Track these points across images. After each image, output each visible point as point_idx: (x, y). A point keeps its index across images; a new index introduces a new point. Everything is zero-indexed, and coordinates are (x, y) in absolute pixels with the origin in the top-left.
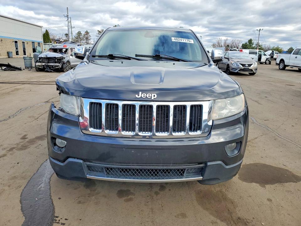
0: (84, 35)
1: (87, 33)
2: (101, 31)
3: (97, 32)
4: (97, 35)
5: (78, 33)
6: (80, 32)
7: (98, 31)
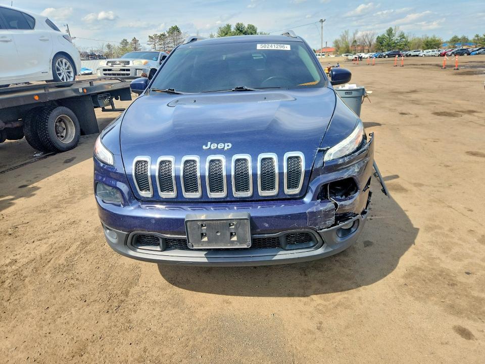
0: (132, 44)
1: (135, 40)
2: (153, 37)
4: (149, 43)
6: (126, 40)
7: (149, 37)
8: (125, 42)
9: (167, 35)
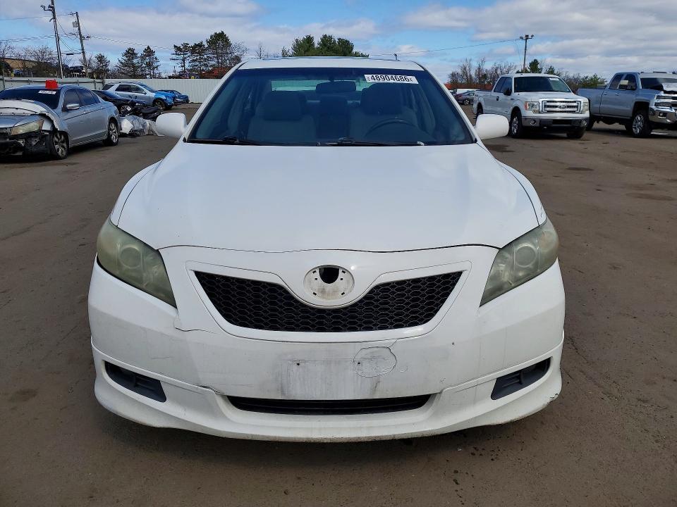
0: (143, 58)
1: (149, 52)
2: (182, 47)
3: (173, 51)
4: (174, 57)
5: (128, 52)
6: (133, 50)
7: (175, 46)
8: (130, 53)
9: (206, 46)
